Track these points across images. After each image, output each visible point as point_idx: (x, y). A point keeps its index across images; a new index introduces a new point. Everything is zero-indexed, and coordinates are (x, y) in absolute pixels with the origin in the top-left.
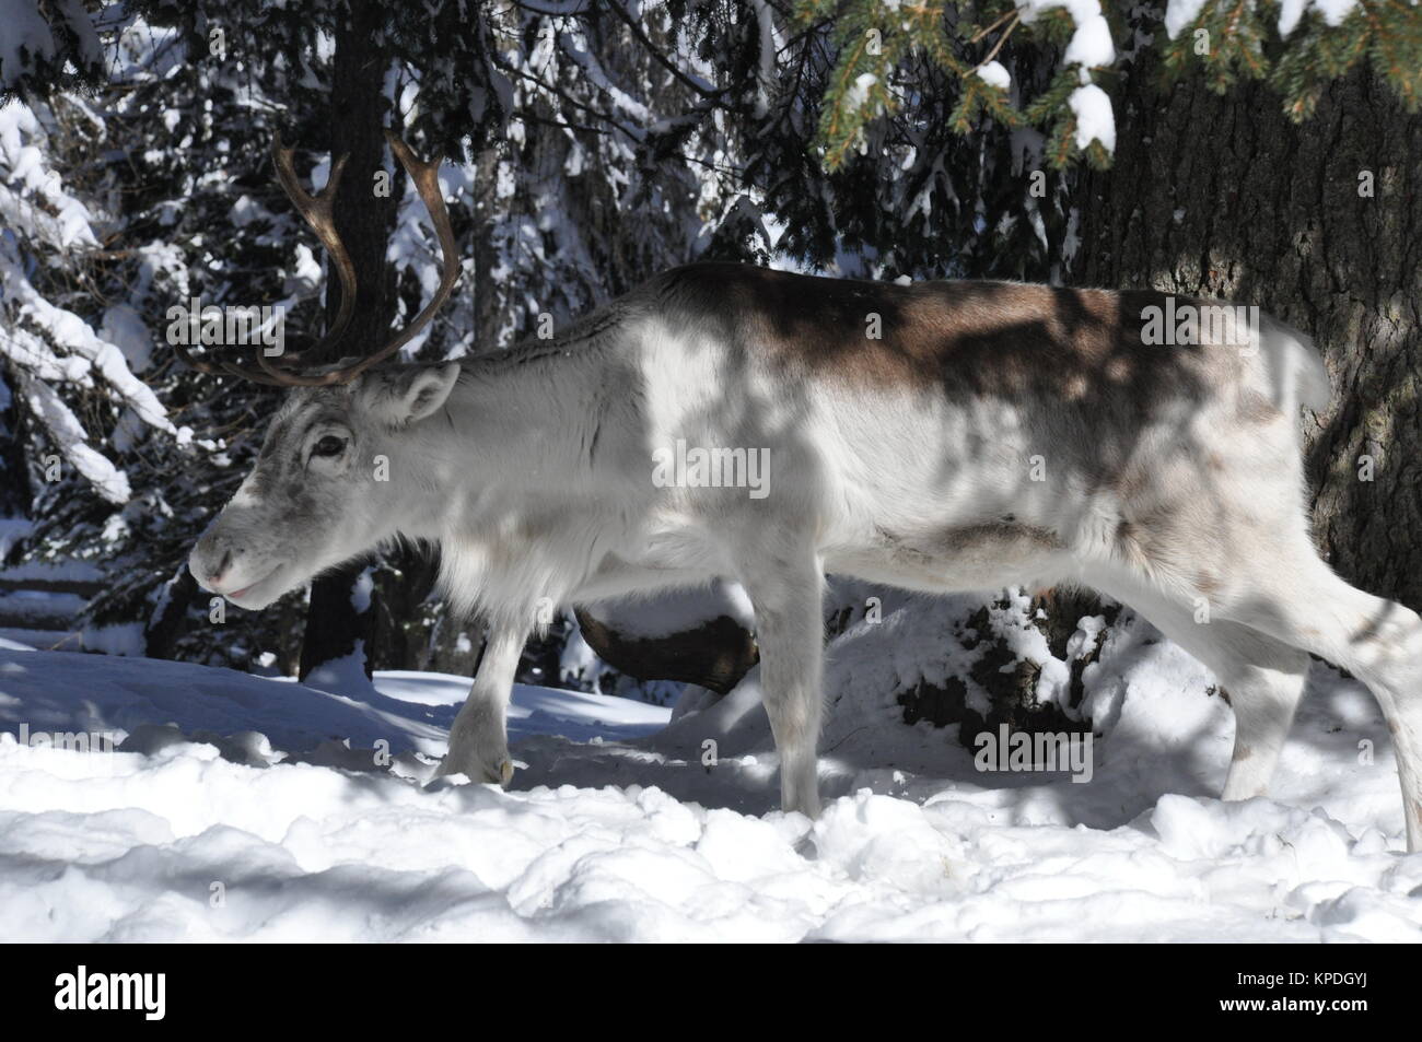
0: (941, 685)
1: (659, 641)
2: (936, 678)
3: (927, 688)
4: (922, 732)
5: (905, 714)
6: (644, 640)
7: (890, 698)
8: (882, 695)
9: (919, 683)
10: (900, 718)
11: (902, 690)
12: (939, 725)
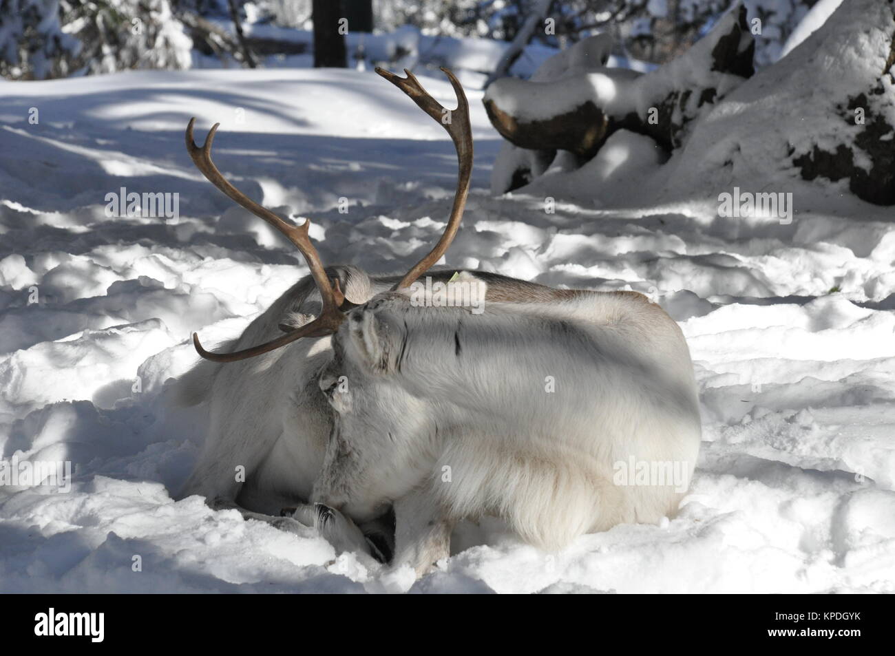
0: (833, 151)
1: (546, 123)
2: (828, 146)
3: (819, 154)
4: (822, 186)
5: (802, 173)
6: (534, 123)
7: (788, 162)
8: (778, 160)
9: (812, 151)
10: (799, 176)
11: (796, 155)
12: (834, 179)
